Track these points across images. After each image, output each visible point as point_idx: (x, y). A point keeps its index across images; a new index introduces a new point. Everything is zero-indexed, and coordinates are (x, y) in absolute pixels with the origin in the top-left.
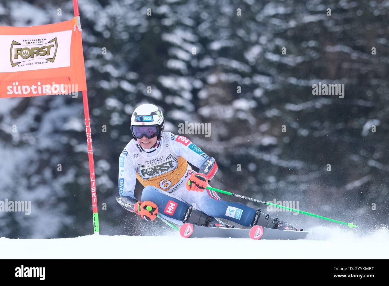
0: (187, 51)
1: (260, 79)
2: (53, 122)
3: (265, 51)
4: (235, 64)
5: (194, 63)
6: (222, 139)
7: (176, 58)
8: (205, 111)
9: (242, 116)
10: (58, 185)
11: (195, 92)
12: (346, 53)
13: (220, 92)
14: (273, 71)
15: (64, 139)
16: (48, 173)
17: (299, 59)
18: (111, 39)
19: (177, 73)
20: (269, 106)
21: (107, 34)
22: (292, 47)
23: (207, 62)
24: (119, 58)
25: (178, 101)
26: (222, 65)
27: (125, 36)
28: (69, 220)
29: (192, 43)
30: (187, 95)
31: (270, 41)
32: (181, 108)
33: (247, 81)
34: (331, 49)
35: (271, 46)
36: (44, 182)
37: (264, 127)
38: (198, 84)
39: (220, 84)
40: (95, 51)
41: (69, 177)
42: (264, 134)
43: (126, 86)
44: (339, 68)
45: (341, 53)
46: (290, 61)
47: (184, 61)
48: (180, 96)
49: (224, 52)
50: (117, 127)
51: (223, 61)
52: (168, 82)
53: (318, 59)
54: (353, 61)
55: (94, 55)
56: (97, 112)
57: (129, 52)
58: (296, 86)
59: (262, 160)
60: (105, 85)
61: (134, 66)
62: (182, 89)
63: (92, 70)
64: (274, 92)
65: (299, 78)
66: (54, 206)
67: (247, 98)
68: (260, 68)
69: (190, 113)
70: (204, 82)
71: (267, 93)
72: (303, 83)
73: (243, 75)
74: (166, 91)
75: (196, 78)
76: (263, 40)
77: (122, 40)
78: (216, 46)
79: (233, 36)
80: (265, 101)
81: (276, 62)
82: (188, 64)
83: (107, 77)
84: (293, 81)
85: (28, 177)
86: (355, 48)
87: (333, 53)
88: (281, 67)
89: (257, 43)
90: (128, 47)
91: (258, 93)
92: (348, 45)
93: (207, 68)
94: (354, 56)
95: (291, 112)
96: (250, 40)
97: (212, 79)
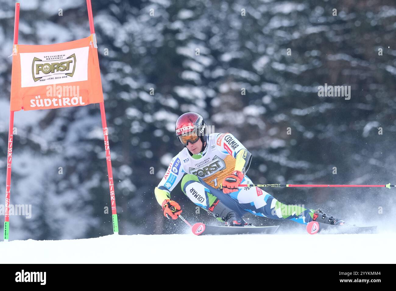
0: (200, 63)
1: (268, 87)
2: (78, 132)
3: (272, 61)
4: (244, 74)
5: (207, 74)
7: (190, 69)
8: (218, 118)
9: (252, 121)
10: (85, 189)
11: (208, 100)
12: (347, 61)
13: (232, 100)
14: (281, 80)
15: (89, 147)
16: (74, 179)
17: (303, 68)
18: (130, 54)
19: (191, 83)
20: (277, 112)
21: (126, 50)
22: (296, 56)
23: (219, 72)
24: (138, 71)
25: (193, 109)
26: (233, 75)
27: (142, 51)
28: (95, 222)
29: (205, 55)
30: (201, 104)
31: (277, 51)
33: (256, 89)
34: (331, 58)
35: (277, 57)
36: (71, 187)
37: (273, 131)
38: (211, 93)
39: (231, 92)
40: (116, 65)
41: (94, 182)
42: (273, 137)
43: (144, 97)
44: (340, 75)
45: (341, 62)
46: (295, 69)
47: (197, 72)
48: (195, 104)
49: (234, 63)
50: (137, 135)
51: (233, 72)
52: (183, 92)
53: (321, 68)
54: (353, 68)
55: (114, 69)
56: (118, 121)
57: (147, 65)
58: (302, 93)
59: (271, 162)
60: (125, 96)
61: (152, 78)
62: (196, 98)
63: (113, 83)
64: (281, 99)
65: (303, 85)
66: (81, 209)
67: (257, 105)
68: (267, 77)
70: (217, 90)
71: (274, 99)
72: (307, 90)
73: (252, 83)
74: (182, 101)
75: (209, 88)
76: (270, 51)
77: (140, 55)
78: (227, 57)
79: (242, 48)
80: (273, 107)
81: (282, 71)
82: (201, 74)
83: (127, 89)
84: (298, 88)
85: (56, 182)
86: (355, 56)
87: (334, 62)
88: (287, 76)
89: (264, 54)
90: (145, 61)
91: (267, 100)
92: (347, 54)
93: (220, 79)
94: (354, 63)
95: (297, 116)
96: (258, 52)
97: (224, 88)
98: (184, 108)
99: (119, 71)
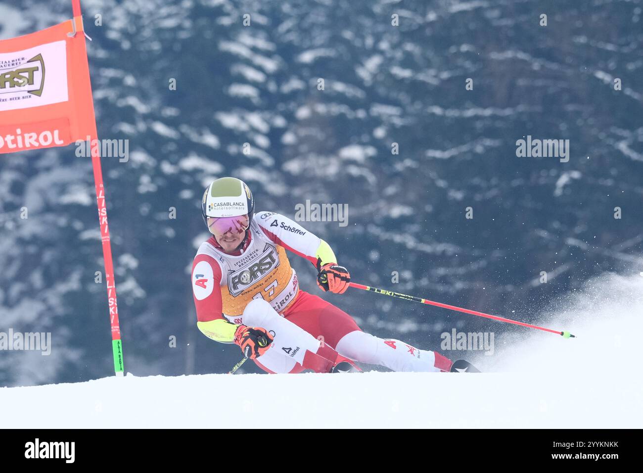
0: (260, 69)
8: (293, 166)
11: (274, 134)
14: (403, 97)
22: (430, 54)
30: (263, 141)
34: (495, 56)
40: (110, 73)
43: (160, 128)
52: (230, 121)
58: (443, 117)
68: (382, 91)
77: (150, 52)
78: (307, 57)
87: (501, 62)
91: (380, 133)
93: (294, 95)
94: (536, 66)
95: (435, 160)
96: (364, 44)
97: (303, 113)
98: (233, 149)
99: (114, 83)
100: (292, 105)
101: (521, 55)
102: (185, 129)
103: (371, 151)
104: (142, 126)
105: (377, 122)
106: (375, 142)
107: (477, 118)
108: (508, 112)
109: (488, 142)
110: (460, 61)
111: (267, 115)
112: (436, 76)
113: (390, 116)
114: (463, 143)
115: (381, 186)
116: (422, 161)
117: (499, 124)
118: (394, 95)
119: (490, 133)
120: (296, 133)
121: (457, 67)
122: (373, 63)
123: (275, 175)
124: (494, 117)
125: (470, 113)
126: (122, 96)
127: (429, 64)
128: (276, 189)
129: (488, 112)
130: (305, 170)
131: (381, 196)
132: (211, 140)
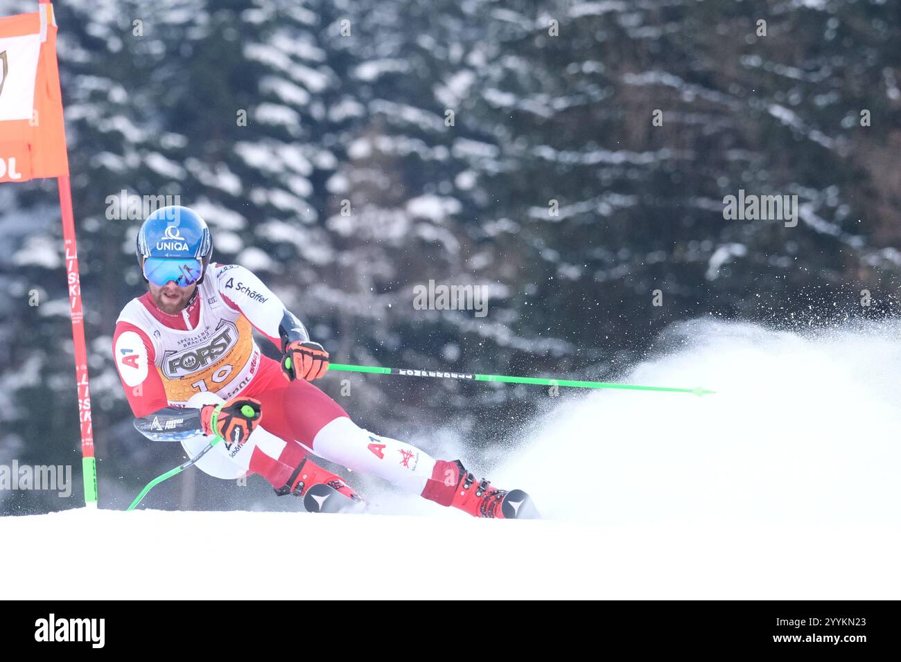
0: (301, 85)
1: (467, 148)
3: (482, 82)
4: (411, 114)
5: (317, 111)
6: (381, 287)
7: (275, 100)
8: (343, 223)
9: (428, 233)
10: (2, 394)
11: (318, 178)
12: (671, 89)
13: (379, 179)
14: (500, 131)
15: (16, 288)
17: (561, 103)
18: (125, 53)
19: (278, 134)
20: (491, 212)
21: (115, 44)
22: (542, 74)
23: (348, 108)
24: (142, 100)
25: (281, 200)
26: (383, 115)
27: (156, 49)
29: (313, 65)
30: (302, 187)
31: (491, 61)
32: (286, 216)
33: (440, 153)
34: (631, 79)
35: (496, 73)
37: (479, 261)
38: (326, 160)
39: (375, 159)
40: (90, 83)
41: (29, 375)
42: (479, 276)
43: (159, 164)
45: (657, 88)
46: (538, 105)
47: (293, 106)
48: (286, 189)
49: (386, 86)
51: (383, 107)
52: (256, 155)
53: (604, 104)
54: (685, 108)
55: (84, 89)
56: (91, 225)
57: (168, 84)
58: (555, 164)
59: (475, 336)
60: (111, 161)
61: (177, 120)
62: (291, 171)
63: (81, 126)
64: (501, 177)
65: (558, 148)
67: (439, 194)
68: (471, 122)
69: (308, 226)
70: (341, 154)
71: (485, 180)
72: (568, 157)
73: (431, 139)
74: (253, 177)
75: (322, 148)
76: (476, 58)
77: (148, 56)
78: (368, 72)
79: (408, 49)
80: (481, 198)
81: (507, 108)
82: (302, 112)
83: (115, 143)
84: (547, 153)
86: (691, 77)
87: (639, 89)
88: (519, 122)
89: (463, 65)
90: (162, 74)
91: (466, 180)
92: (673, 72)
93: (347, 124)
94: (689, 94)
95: (541, 222)
96: (447, 57)
97: (359, 149)
98: (259, 196)
99: (97, 97)
100: (344, 138)
101: (669, 80)
102: (194, 165)
103: (453, 206)
104: (133, 159)
105: (461, 165)
106: (458, 194)
107: (602, 165)
108: (646, 158)
109: (618, 200)
110: (582, 85)
111: (310, 150)
112: (548, 105)
113: (481, 158)
114: (582, 199)
115: (465, 255)
116: (525, 223)
117: (634, 175)
118: (487, 128)
119: (621, 186)
120: (348, 177)
121: (579, 93)
122: (460, 83)
123: (317, 234)
124: (627, 165)
125: (593, 157)
126: (107, 115)
127: (538, 88)
128: (318, 254)
129: (618, 157)
130: (358, 230)
131: (465, 269)
132: (229, 183)
